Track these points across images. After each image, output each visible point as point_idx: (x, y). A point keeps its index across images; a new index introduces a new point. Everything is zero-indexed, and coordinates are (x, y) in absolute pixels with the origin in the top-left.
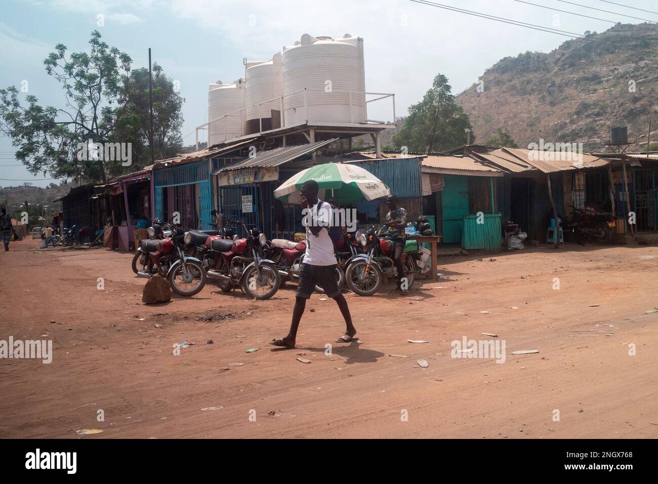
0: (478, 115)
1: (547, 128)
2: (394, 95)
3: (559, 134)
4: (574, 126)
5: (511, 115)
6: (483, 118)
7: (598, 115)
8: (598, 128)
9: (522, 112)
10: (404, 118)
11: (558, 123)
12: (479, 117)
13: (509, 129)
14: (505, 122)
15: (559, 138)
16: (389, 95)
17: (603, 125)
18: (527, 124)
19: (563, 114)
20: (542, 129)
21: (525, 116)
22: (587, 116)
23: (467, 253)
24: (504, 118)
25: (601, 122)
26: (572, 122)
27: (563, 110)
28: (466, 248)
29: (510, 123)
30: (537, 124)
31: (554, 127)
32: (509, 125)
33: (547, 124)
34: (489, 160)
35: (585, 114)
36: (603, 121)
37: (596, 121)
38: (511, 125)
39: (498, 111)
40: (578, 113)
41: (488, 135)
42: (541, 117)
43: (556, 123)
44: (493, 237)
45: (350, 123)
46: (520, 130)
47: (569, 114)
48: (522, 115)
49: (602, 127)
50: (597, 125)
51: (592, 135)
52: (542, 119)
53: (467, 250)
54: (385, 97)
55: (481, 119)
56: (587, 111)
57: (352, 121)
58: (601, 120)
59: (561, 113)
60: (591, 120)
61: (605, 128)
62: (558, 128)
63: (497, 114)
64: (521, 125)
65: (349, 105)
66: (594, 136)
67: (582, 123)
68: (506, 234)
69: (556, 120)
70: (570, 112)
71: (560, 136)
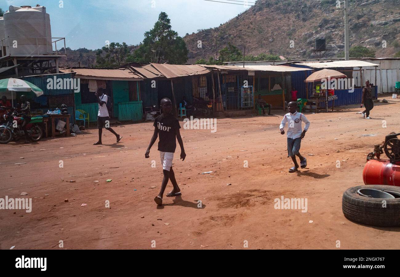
0: (254, 28)
1: (300, 37)
2: (64, 38)
3: (308, 41)
4: (318, 36)
5: (277, 28)
6: (257, 30)
7: (334, 27)
8: (333, 36)
9: (284, 26)
10: (204, 30)
11: (307, 34)
12: (254, 29)
13: (274, 38)
14: (272, 33)
15: (308, 43)
16: (62, 39)
17: (337, 35)
18: (287, 34)
19: (311, 27)
20: (297, 38)
21: (286, 28)
22: (327, 29)
23: (120, 123)
24: (272, 30)
25: (336, 32)
26: (317, 32)
27: (311, 24)
28: (120, 120)
29: (276, 33)
30: (293, 34)
31: (304, 36)
32: (275, 35)
33: (300, 34)
34: (137, 71)
35: (326, 27)
36: (337, 32)
37: (332, 31)
38: (276, 35)
39: (267, 25)
40: (321, 26)
41: (260, 42)
42: (297, 29)
43: (306, 33)
44: (137, 114)
45: (37, 54)
46: (282, 38)
47: (315, 27)
48: (284, 27)
49: (336, 36)
50: (333, 35)
51: (329, 42)
52: (297, 30)
53: (120, 121)
54: (60, 40)
55: (256, 31)
56: (327, 25)
57: (38, 53)
58: (336, 31)
59: (310, 26)
60: (329, 31)
61: (338, 37)
62: (307, 37)
63: (267, 27)
64: (283, 35)
65: (36, 44)
66: (331, 42)
67: (323, 33)
68: (146, 112)
69: (306, 31)
70: (316, 25)
71: (309, 42)
